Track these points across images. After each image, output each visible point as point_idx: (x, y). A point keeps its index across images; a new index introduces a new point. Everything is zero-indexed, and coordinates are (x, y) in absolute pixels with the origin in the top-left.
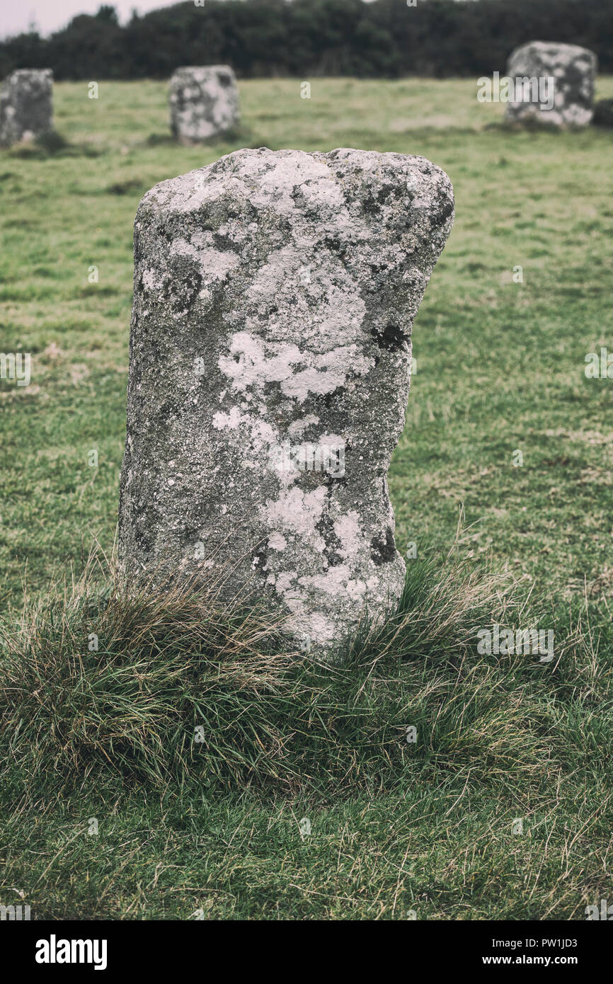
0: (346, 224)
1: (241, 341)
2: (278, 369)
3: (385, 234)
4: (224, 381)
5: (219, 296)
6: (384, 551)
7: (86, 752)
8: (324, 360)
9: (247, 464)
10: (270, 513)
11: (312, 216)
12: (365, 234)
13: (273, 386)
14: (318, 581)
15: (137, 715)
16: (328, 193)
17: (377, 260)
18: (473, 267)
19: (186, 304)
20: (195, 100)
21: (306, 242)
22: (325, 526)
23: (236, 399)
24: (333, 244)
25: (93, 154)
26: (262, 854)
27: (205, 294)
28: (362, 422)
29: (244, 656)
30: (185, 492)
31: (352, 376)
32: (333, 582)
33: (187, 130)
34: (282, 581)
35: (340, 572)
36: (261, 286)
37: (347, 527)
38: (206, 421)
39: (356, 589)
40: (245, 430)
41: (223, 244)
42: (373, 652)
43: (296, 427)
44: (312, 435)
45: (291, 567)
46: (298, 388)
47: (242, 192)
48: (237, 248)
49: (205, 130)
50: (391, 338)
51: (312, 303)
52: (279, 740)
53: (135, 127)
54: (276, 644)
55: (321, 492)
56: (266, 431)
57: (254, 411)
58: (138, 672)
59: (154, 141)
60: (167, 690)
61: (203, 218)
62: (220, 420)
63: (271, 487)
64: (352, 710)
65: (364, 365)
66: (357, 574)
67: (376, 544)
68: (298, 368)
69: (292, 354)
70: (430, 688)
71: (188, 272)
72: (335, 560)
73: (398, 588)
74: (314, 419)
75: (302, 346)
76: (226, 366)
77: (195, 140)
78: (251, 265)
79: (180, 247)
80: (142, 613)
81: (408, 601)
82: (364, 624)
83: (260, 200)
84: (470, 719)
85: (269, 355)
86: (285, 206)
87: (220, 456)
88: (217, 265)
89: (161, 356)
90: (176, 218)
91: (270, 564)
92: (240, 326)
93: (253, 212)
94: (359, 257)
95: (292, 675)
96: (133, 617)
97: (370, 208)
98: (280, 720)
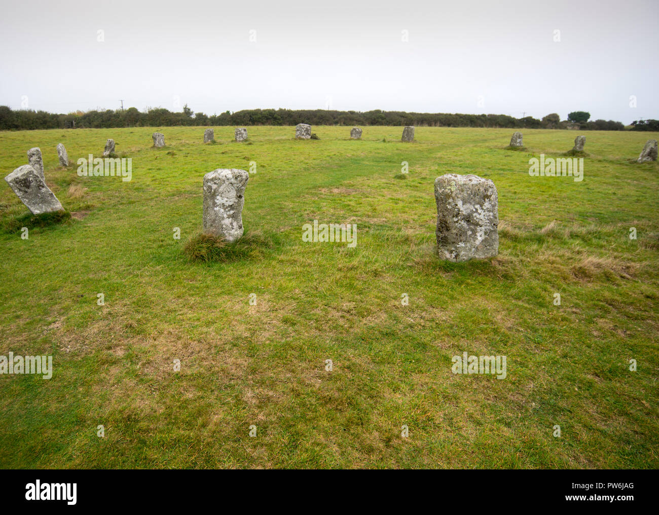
0: (233, 181)
1: (218, 197)
2: (224, 201)
3: (239, 182)
4: (216, 203)
5: (215, 191)
6: (240, 227)
7: (197, 257)
8: (230, 200)
9: (219, 215)
10: (223, 222)
11: (228, 179)
12: (236, 182)
13: (223, 204)
14: (230, 232)
15: (203, 251)
16: (230, 176)
17: (237, 186)
18: (279, 170)
19: (210, 192)
20: (240, 134)
21: (228, 183)
22: (231, 224)
23: (218, 206)
24: (231, 183)
25: (221, 144)
26: (219, 270)
27: (212, 191)
28: (236, 209)
29: (219, 243)
30: (210, 219)
31: (235, 202)
32: (233, 232)
33: (238, 139)
34: (225, 232)
35: (234, 230)
36: (221, 190)
37: (235, 224)
38: (213, 209)
39: (236, 233)
40: (219, 210)
41: (215, 183)
42: (238, 242)
43: (227, 210)
44: (229, 211)
45: (226, 230)
46: (227, 204)
47: (218, 176)
48: (217, 184)
49: (241, 139)
50: (240, 197)
51: (228, 192)
52: (224, 255)
53: (230, 138)
54: (225, 240)
55: (231, 219)
56: (222, 210)
57: (221, 207)
58: (204, 245)
59: (232, 141)
60: (208, 248)
61: (212, 180)
62: (215, 209)
63: (223, 218)
64: (234, 250)
65: (236, 201)
66: (236, 231)
67: (239, 226)
68: (227, 201)
69: (226, 199)
70: (245, 247)
71: (210, 187)
72: (233, 229)
73: (242, 232)
74: (229, 208)
75: (227, 198)
76: (216, 201)
77: (240, 141)
78: (219, 186)
79: (209, 184)
80: (205, 237)
81: (244, 234)
82: (237, 238)
83: (220, 177)
84: (251, 251)
85: (222, 199)
86: (224, 178)
87: (215, 214)
88: (214, 186)
89: (207, 200)
90: (208, 179)
91: (223, 229)
92: (218, 195)
93: (219, 179)
94: (235, 185)
95: (226, 245)
96: (204, 237)
97: (236, 178)
98: (224, 252)
